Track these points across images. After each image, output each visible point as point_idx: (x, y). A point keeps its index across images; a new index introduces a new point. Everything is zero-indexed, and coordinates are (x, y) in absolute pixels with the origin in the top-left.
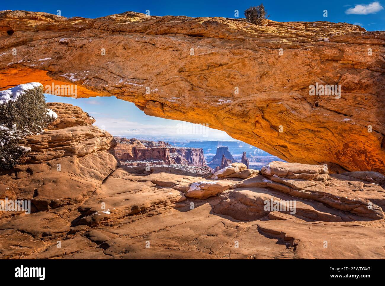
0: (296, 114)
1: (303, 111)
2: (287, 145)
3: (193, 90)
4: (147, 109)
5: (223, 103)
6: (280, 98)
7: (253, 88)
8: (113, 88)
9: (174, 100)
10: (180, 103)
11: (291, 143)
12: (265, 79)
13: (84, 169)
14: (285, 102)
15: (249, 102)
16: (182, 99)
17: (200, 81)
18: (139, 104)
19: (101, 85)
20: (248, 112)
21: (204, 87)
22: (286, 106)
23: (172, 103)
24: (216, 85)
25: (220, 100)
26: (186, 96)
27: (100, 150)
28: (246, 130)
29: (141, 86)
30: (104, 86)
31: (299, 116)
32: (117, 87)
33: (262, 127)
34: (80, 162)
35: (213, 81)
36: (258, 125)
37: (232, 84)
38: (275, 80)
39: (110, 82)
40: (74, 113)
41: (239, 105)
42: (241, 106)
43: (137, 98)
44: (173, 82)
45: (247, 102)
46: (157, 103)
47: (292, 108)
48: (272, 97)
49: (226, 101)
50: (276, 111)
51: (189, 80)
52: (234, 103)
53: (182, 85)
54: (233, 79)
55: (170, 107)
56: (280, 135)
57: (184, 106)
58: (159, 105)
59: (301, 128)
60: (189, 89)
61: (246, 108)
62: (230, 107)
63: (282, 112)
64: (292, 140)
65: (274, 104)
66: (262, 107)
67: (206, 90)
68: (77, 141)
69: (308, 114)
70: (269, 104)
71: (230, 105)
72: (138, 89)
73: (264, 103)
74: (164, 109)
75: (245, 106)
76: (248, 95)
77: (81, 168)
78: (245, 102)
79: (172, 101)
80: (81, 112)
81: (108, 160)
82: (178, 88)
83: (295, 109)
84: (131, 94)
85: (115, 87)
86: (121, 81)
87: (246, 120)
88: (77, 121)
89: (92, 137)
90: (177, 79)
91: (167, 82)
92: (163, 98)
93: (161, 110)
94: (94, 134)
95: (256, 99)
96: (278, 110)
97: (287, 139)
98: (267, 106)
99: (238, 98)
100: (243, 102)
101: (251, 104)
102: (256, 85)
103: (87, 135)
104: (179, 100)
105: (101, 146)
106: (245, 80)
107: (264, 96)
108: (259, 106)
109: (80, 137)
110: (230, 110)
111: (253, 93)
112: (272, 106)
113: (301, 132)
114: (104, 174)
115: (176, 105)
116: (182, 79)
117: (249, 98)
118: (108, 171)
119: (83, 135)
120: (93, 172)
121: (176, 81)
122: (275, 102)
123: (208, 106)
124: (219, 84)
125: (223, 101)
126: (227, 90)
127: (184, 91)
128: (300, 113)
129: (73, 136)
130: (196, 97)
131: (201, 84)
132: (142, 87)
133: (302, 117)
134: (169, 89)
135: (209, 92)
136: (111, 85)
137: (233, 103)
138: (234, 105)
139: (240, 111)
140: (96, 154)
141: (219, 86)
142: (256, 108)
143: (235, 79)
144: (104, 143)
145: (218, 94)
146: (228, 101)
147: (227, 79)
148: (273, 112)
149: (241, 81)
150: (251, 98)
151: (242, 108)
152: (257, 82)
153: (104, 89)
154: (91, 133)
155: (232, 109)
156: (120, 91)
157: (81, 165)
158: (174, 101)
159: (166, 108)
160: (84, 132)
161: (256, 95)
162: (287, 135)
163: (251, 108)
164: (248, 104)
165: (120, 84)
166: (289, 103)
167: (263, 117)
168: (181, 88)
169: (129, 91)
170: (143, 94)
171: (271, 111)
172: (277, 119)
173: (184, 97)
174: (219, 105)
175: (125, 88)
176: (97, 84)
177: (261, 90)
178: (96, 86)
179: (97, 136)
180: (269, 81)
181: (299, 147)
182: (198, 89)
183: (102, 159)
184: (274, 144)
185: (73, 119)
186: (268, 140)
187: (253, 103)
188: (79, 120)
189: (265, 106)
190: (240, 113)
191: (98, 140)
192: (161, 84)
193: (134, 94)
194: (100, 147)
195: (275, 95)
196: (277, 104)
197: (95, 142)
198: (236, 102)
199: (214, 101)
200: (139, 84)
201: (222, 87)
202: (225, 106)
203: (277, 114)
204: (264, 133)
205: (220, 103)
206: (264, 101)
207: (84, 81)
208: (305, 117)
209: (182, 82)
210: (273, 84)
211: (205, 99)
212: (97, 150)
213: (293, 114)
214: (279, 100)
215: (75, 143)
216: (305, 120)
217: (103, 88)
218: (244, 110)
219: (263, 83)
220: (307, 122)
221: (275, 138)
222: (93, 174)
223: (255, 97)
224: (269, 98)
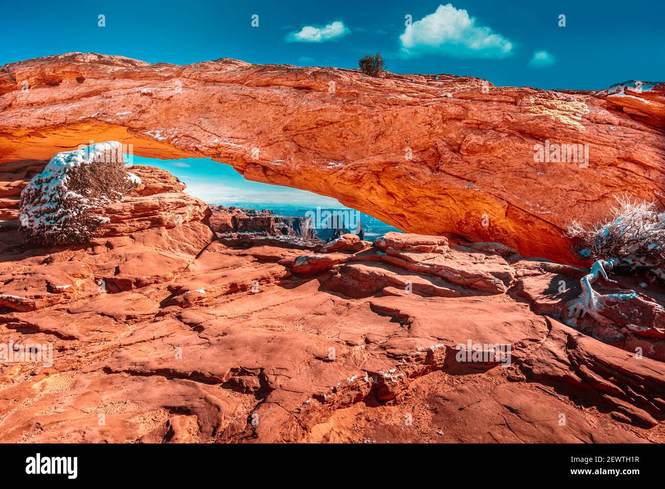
0: (415, 179)
1: (422, 176)
2: (405, 214)
3: (300, 151)
4: (247, 172)
5: (334, 166)
6: (398, 161)
7: (367, 150)
8: (207, 148)
9: (278, 162)
10: (285, 166)
11: (409, 211)
12: (381, 140)
13: (174, 242)
14: (403, 165)
15: (364, 165)
16: (288, 162)
17: (307, 141)
18: (238, 167)
19: (192, 145)
20: (362, 177)
21: (313, 148)
22: (404, 171)
23: (276, 166)
24: (326, 146)
25: (330, 163)
26: (292, 159)
27: (193, 220)
28: (360, 197)
29: (240, 146)
30: (197, 146)
31: (418, 181)
32: (212, 148)
33: (377, 194)
34: (169, 235)
35: (323, 141)
36: (373, 192)
37: (344, 145)
38: (392, 141)
39: (203, 141)
40: (161, 178)
41: (352, 169)
42: (354, 170)
43: (235, 160)
44: (277, 142)
45: (361, 165)
46: (258, 166)
47: (411, 173)
48: (388, 160)
49: (337, 164)
50: (393, 176)
51: (295, 140)
52: (347, 166)
53: (288, 146)
54: (345, 140)
55: (273, 171)
56: (398, 202)
57: (290, 170)
58: (261, 169)
59: (420, 195)
60: (295, 150)
61: (359, 172)
62: (342, 171)
63: (399, 177)
64: (410, 208)
65: (391, 168)
66: (378, 172)
67: (314, 152)
68: (166, 210)
69: (429, 179)
70: (385, 167)
71: (342, 169)
72: (236, 149)
73: (380, 167)
74: (267, 174)
75: (359, 170)
76: (363, 157)
77: (171, 241)
78: (359, 165)
79: (276, 164)
80: (169, 176)
81: (202, 232)
82: (283, 149)
83: (413, 174)
84: (228, 155)
85: (210, 147)
86: (217, 140)
87: (359, 186)
88: (164, 187)
89: (183, 205)
90: (281, 139)
91: (270, 142)
92: (266, 160)
93: (263, 175)
94: (185, 202)
95: (371, 162)
96: (395, 174)
97: (405, 208)
98: (384, 170)
99: (351, 161)
100: (357, 166)
101: (365, 168)
102: (371, 147)
103: (177, 203)
104: (284, 163)
105: (194, 215)
106: (359, 140)
107: (379, 159)
108: (374, 170)
109: (169, 205)
110: (341, 175)
111: (368, 155)
112: (389, 170)
113: (420, 199)
114: (198, 248)
115: (280, 168)
116: (287, 139)
117: (364, 161)
118: (202, 244)
119: (172, 203)
120: (185, 246)
121: (281, 141)
122: (392, 166)
123: (317, 170)
124: (329, 145)
126: (338, 151)
127: (289, 153)
128: (419, 178)
129: (160, 204)
130: (304, 160)
131: (308, 145)
132: (241, 148)
133: (422, 182)
134: (272, 150)
135: (318, 154)
136: (204, 144)
137: (345, 166)
138: (346, 169)
139: (353, 175)
140: (188, 225)
141: (329, 147)
142: (370, 172)
143: (347, 139)
144: (197, 212)
145: (328, 157)
146: (340, 165)
147: (338, 139)
148: (390, 177)
149: (355, 141)
151: (356, 172)
152: (373, 143)
153: (197, 149)
154: (181, 200)
155: (344, 173)
156: (216, 151)
157: (170, 238)
158: (278, 164)
159: (269, 173)
160: (173, 200)
161: (371, 157)
162: (405, 203)
163: (366, 172)
164: (362, 168)
165: (215, 143)
166: (407, 167)
167: (379, 183)
168: (286, 149)
169: (226, 152)
170: (242, 156)
171: (388, 176)
172: (394, 185)
173: (290, 160)
174: (330, 169)
175: (221, 148)
176: (188, 143)
177: (378, 152)
178: (186, 145)
179: (188, 205)
180: (386, 142)
181: (418, 216)
182: (305, 150)
183: (195, 230)
184: (390, 213)
185: (160, 185)
186: (383, 208)
187: (367, 167)
188: (167, 185)
189: (381, 170)
190: (352, 178)
191: (190, 208)
192: (263, 145)
193: (231, 155)
194: (192, 217)
195: (393, 158)
196: (394, 168)
197: (187, 211)
198: (349, 165)
199: (324, 164)
200: (238, 144)
201: (333, 149)
202: (336, 170)
203: (394, 180)
204: (379, 201)
205: (331, 167)
206: (380, 164)
207: (172, 139)
208: (424, 183)
209: (287, 142)
210: (390, 146)
211: (313, 162)
212: (189, 220)
213: (411, 179)
214: (396, 164)
215: (162, 213)
216: (425, 186)
217: (195, 149)
218: (358, 175)
219: (379, 144)
220: (427, 188)
221: (392, 206)
222: (184, 248)
223: (370, 160)
224: (386, 161)
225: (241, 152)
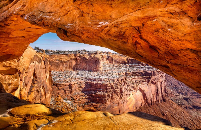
0: (173, 31)
1: (181, 27)
2: (169, 65)
3: (82, 16)
5: (102, 25)
6: (155, 14)
9: (69, 26)
10: (73, 28)
11: (172, 63)
14: (161, 18)
15: (125, 22)
16: (74, 25)
17: (88, 7)
20: (124, 33)
21: (91, 12)
22: (162, 23)
23: (69, 29)
25: (101, 23)
26: (77, 22)
28: (130, 50)
31: (176, 33)
33: (142, 48)
35: (98, 6)
36: (139, 46)
37: (112, 7)
39: (37, 17)
41: (115, 26)
42: (117, 27)
44: (70, 11)
45: (123, 22)
46: (61, 30)
47: (169, 25)
49: (104, 23)
50: (152, 30)
51: (80, 8)
52: (111, 24)
53: (74, 13)
54: (112, 2)
55: (69, 32)
56: (160, 55)
57: (76, 31)
58: (63, 32)
59: (181, 48)
60: (79, 16)
61: (121, 29)
62: (107, 28)
63: (157, 31)
64: (172, 60)
65: (149, 22)
66: (138, 27)
67: (92, 15)
69: (188, 30)
70: (144, 22)
71: (107, 27)
72: (49, 20)
73: (139, 22)
74: (67, 35)
75: (121, 26)
76: (124, 15)
78: (121, 22)
82: (72, 16)
83: (171, 26)
84: (47, 24)
85: (39, 20)
87: (125, 41)
90: (72, 9)
91: (66, 12)
92: (63, 25)
95: (131, 18)
96: (154, 28)
97: (167, 60)
98: (143, 25)
99: (114, 19)
100: (119, 23)
101: (126, 25)
104: (72, 26)
107: (139, 14)
108: (134, 25)
110: (108, 32)
111: (128, 12)
112: (147, 24)
113: (182, 52)
116: (75, 8)
117: (125, 18)
122: (150, 20)
125: (102, 24)
126: (108, 13)
127: (75, 18)
128: (177, 30)
130: (83, 22)
132: (51, 18)
133: (180, 34)
134: (67, 17)
135: (95, 17)
136: (37, 19)
137: (109, 24)
138: (110, 27)
139: (117, 32)
142: (131, 28)
145: (100, 18)
146: (106, 23)
148: (149, 31)
150: (126, 17)
151: (118, 29)
155: (109, 30)
161: (131, 14)
162: (167, 55)
163: (127, 28)
164: (123, 25)
165: (40, 17)
166: (165, 19)
167: (141, 38)
168: (74, 16)
169: (45, 22)
170: (52, 24)
171: (147, 30)
172: (154, 38)
173: (75, 23)
174: (99, 28)
175: (43, 20)
178: (31, 21)
181: (181, 68)
182: (86, 15)
184: (156, 64)
186: (150, 60)
187: (128, 23)
189: (140, 25)
190: (116, 34)
192: (63, 14)
195: (151, 12)
196: (152, 21)
198: (113, 23)
199: (96, 24)
200: (50, 16)
201: (105, 11)
202: (103, 28)
203: (153, 33)
204: (145, 54)
205: (100, 26)
206: (139, 19)
208: (183, 35)
209: (75, 10)
211: (89, 23)
213: (169, 31)
214: (154, 17)
216: (184, 38)
217: (34, 22)
218: (121, 31)
219: (139, 0)
220: (186, 40)
221: (156, 58)
223: (130, 16)
224: (144, 15)
225: (51, 21)
